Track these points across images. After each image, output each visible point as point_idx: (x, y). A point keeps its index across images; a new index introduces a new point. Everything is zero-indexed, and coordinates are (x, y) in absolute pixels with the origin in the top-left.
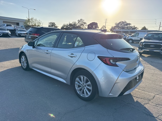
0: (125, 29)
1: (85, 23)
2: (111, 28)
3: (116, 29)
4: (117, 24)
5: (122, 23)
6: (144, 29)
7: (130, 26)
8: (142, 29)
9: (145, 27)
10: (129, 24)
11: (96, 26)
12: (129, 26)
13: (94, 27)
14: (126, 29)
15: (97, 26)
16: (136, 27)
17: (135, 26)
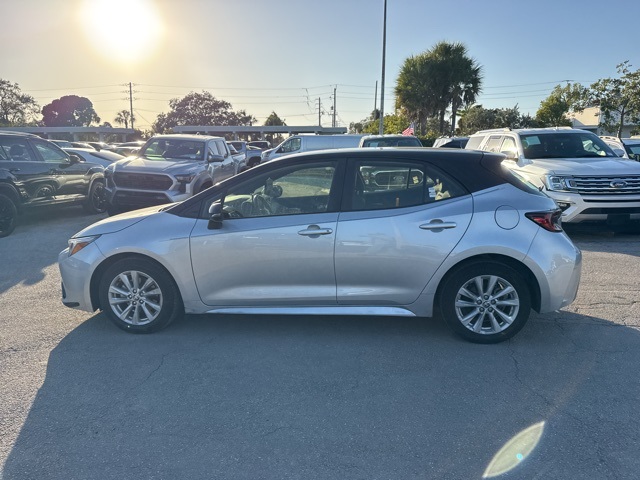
0: (212, 124)
1: (26, 100)
2: (155, 120)
3: (179, 123)
4: (179, 105)
5: (196, 102)
6: (274, 121)
7: (229, 111)
8: (267, 124)
9: (276, 115)
10: (225, 105)
11: (86, 114)
12: (225, 113)
13: (77, 118)
14: (216, 124)
15: (92, 112)
16: (250, 117)
17: (244, 113)
